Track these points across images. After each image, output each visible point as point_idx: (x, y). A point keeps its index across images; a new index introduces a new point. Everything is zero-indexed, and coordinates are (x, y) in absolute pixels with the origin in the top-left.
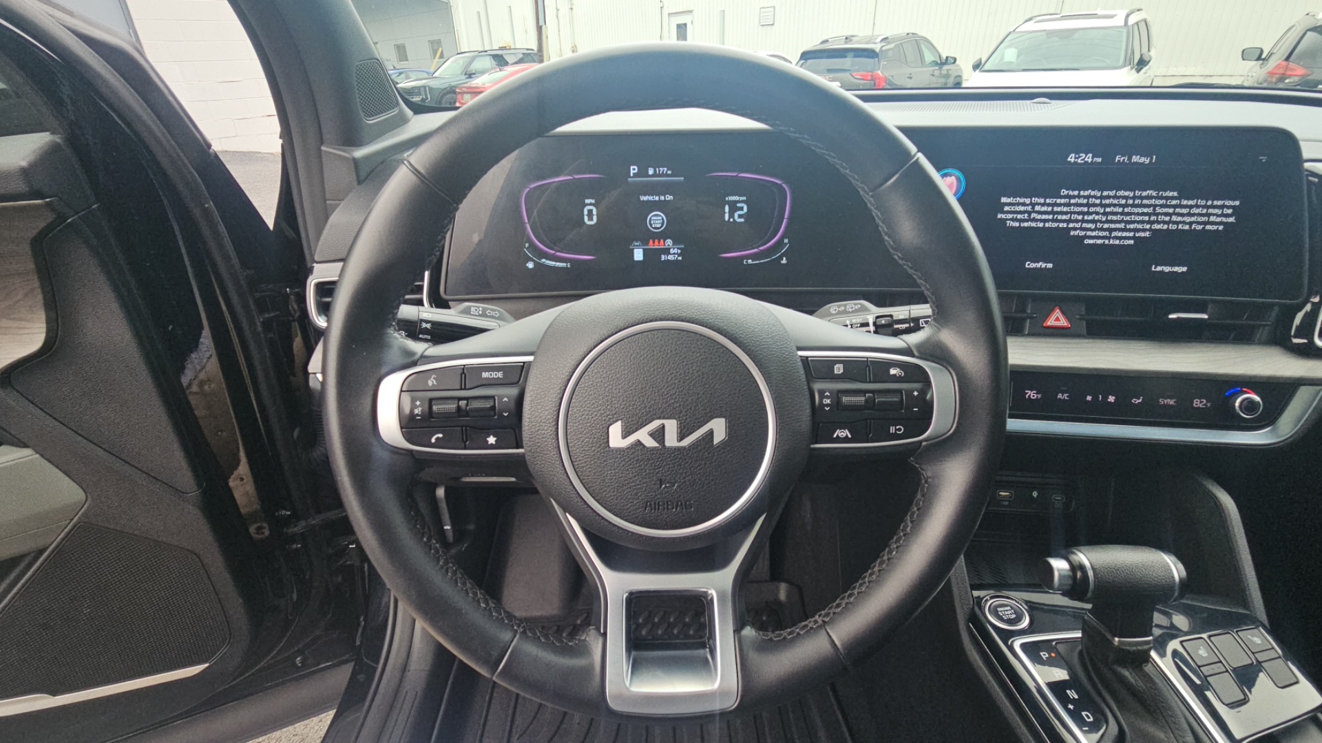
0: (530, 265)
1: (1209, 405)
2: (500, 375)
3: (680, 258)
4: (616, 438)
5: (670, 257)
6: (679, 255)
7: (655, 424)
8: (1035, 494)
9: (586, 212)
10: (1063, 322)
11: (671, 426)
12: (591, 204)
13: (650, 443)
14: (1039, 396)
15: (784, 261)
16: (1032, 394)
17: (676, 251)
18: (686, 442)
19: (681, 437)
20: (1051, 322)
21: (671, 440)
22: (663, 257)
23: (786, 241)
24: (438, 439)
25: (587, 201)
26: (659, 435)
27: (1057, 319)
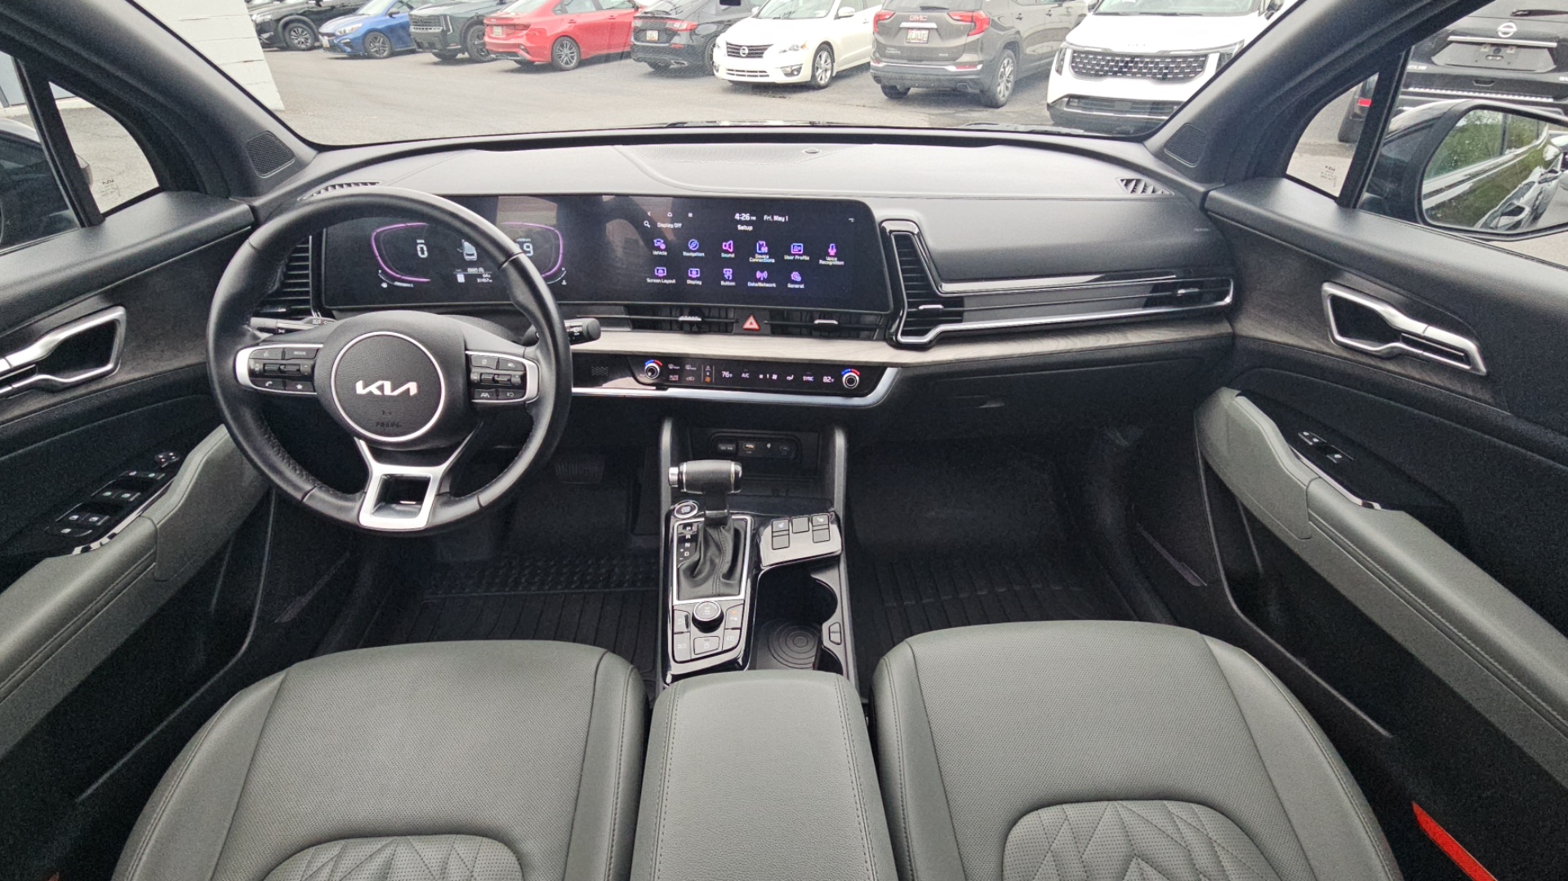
0: (384, 285)
1: (833, 380)
2: (304, 353)
3: (491, 281)
4: (360, 389)
5: (484, 280)
6: (490, 279)
7: (379, 383)
8: (769, 446)
9: (419, 249)
10: (755, 326)
11: (387, 385)
12: (422, 243)
13: (377, 392)
14: (731, 375)
15: (564, 283)
16: (726, 374)
17: (487, 276)
18: (397, 393)
19: (393, 389)
20: (747, 325)
21: (388, 391)
22: (479, 280)
23: (563, 269)
24: (270, 385)
25: (419, 241)
26: (381, 388)
27: (751, 324)
